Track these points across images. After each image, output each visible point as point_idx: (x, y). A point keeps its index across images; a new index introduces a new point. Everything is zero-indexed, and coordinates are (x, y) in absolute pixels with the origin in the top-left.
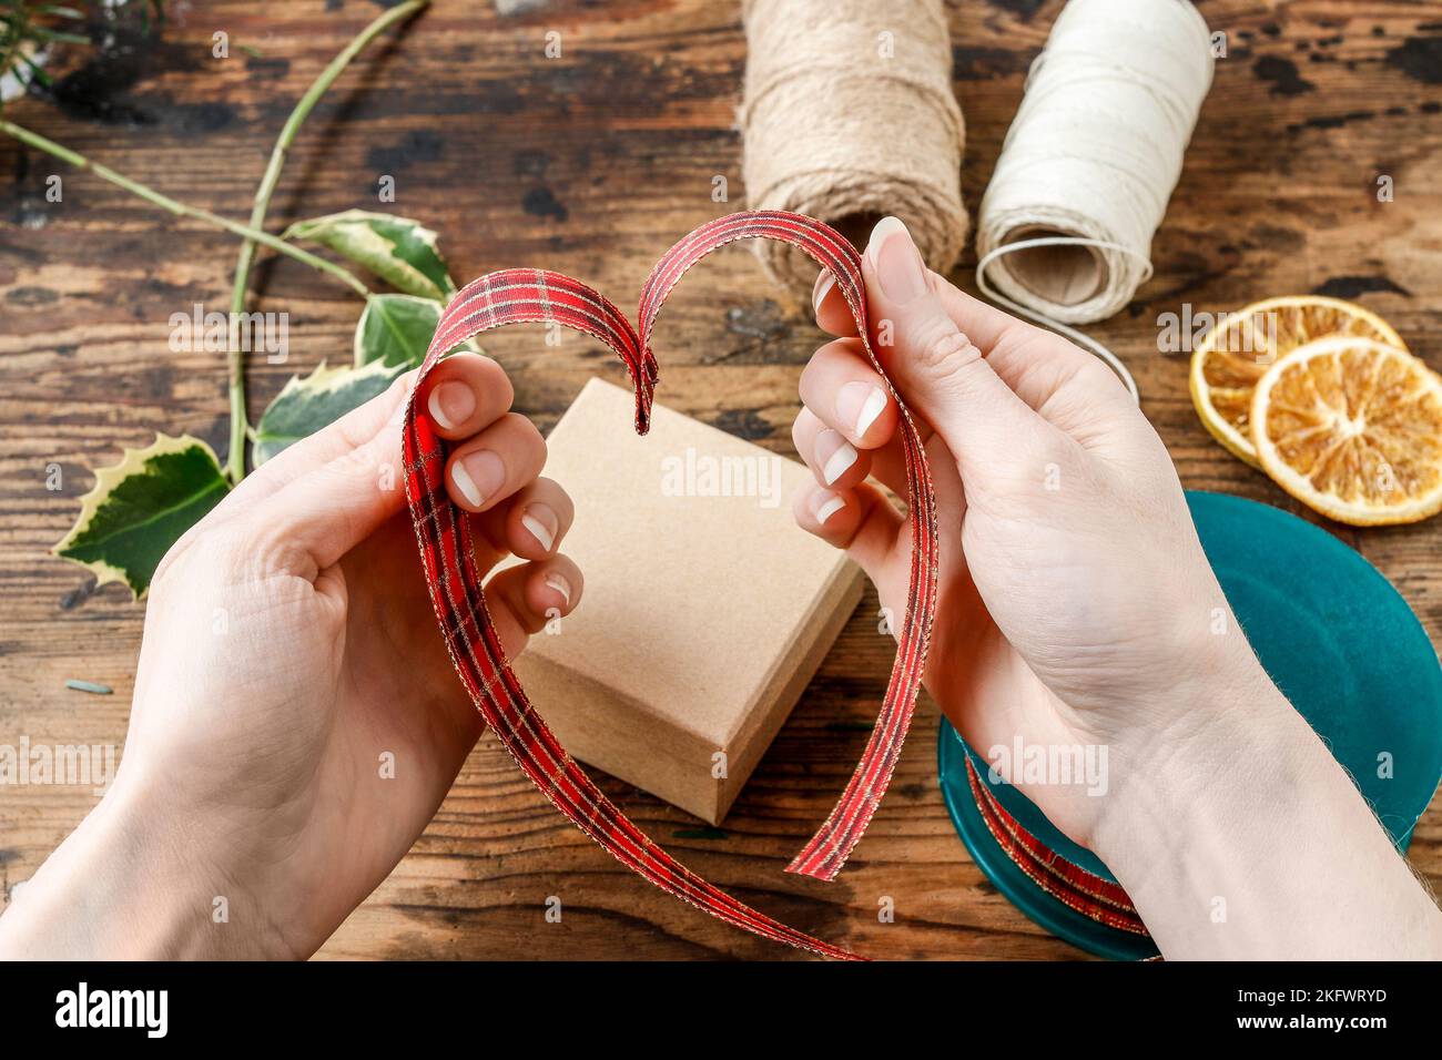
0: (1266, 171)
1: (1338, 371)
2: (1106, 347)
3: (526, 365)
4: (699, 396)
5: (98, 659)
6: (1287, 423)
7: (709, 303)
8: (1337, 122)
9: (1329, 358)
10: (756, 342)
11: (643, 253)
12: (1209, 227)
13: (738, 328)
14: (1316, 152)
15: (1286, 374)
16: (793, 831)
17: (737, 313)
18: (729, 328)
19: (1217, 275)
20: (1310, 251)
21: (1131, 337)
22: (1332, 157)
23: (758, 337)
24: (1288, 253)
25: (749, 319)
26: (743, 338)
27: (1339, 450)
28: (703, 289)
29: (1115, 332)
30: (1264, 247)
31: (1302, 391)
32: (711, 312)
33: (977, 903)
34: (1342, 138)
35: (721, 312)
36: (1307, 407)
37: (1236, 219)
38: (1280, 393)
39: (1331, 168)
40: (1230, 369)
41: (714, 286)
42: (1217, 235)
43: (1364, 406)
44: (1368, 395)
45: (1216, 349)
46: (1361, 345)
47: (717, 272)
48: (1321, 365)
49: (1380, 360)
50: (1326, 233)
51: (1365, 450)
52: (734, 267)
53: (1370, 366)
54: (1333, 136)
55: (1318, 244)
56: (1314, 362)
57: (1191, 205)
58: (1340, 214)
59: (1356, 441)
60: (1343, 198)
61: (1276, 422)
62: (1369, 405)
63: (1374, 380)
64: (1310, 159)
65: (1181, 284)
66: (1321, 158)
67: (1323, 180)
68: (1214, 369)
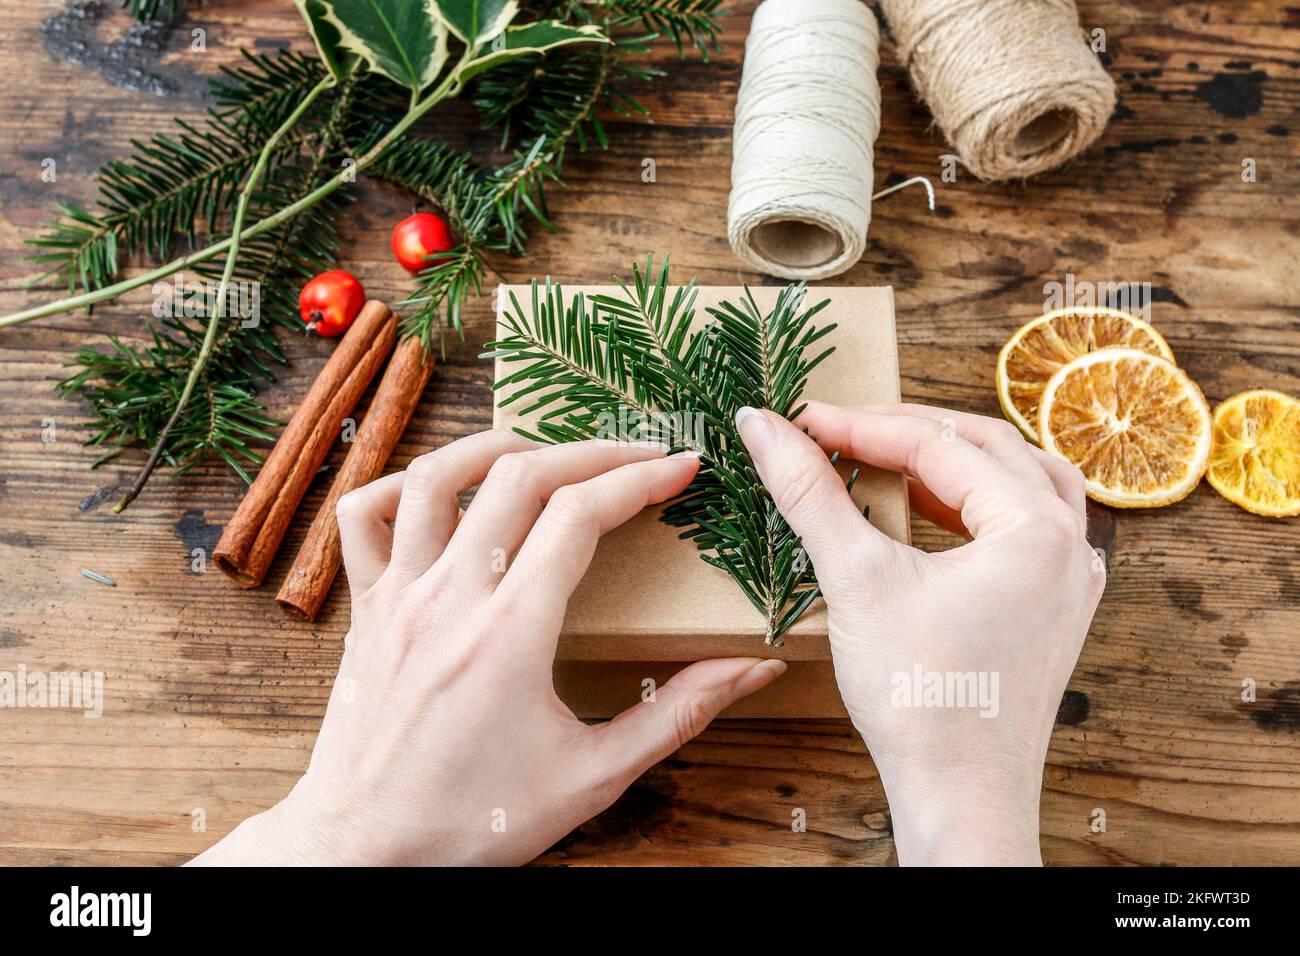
0: (1083, 188)
1: (1114, 375)
5: (106, 555)
6: (1067, 417)
8: (1148, 147)
9: (1108, 366)
12: (1030, 235)
14: (1126, 173)
15: (1071, 376)
19: (1031, 279)
20: (1110, 262)
22: (1140, 178)
24: (1091, 263)
27: (1107, 442)
28: (611, 265)
30: (1072, 256)
31: (1083, 391)
34: (1150, 162)
36: (1086, 405)
38: (1064, 393)
39: (1138, 189)
40: (1029, 364)
41: (620, 264)
42: (1036, 243)
43: (1131, 407)
44: (1136, 398)
45: (1020, 346)
46: (1135, 355)
47: (622, 252)
48: (1100, 371)
49: (1149, 369)
50: (1126, 246)
51: (1129, 445)
52: (637, 247)
53: (1141, 373)
54: (1143, 159)
55: (1117, 256)
56: (1095, 368)
57: (1017, 214)
58: (1139, 230)
59: (1121, 437)
60: (1144, 216)
61: (1058, 416)
62: (1136, 406)
63: (1143, 386)
64: (1121, 179)
65: (999, 285)
66: (1130, 178)
67: (1129, 198)
68: (1016, 364)
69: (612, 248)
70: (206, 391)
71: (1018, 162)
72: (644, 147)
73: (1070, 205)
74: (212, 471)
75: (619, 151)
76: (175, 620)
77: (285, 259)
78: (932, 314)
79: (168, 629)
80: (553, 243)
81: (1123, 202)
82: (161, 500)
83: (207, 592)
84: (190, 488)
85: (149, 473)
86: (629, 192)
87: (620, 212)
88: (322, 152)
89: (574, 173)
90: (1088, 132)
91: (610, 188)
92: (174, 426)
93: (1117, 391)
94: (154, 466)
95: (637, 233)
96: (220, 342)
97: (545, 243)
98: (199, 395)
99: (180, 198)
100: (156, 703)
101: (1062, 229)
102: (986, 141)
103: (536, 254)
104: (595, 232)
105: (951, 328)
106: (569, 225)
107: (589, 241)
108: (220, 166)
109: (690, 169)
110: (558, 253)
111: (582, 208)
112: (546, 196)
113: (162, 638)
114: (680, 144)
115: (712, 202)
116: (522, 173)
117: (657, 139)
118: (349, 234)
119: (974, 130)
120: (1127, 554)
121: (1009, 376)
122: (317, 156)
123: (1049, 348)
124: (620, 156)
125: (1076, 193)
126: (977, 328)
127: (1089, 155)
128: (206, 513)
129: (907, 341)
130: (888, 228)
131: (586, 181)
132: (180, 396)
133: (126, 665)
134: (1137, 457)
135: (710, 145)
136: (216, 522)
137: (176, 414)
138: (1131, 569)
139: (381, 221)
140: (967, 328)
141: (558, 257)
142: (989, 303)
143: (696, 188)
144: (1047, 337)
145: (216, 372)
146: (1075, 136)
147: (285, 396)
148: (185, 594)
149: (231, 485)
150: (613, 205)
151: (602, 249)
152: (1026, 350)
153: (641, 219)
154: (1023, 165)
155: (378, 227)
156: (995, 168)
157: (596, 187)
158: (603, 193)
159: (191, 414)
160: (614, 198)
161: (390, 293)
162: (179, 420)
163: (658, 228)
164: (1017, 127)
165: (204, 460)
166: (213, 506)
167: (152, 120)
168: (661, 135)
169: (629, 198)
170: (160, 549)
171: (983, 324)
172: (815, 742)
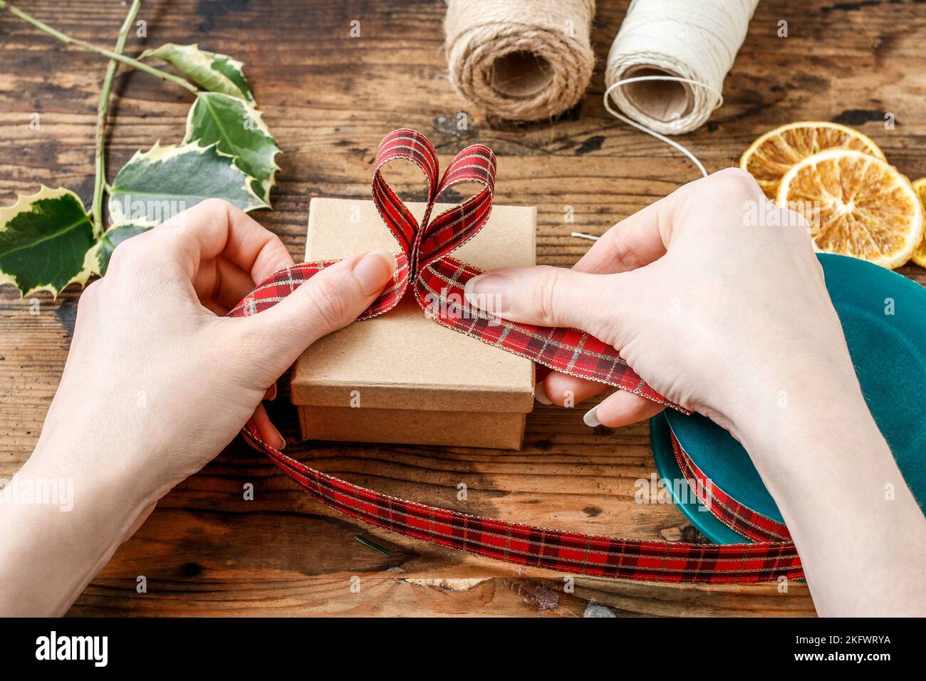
1: (837, 172)
2: (690, 151)
3: (297, 149)
4: (413, 174)
7: (423, 112)
8: (855, 6)
9: (832, 163)
10: (454, 139)
11: (381, 77)
12: (765, 74)
13: (442, 130)
14: (840, 26)
15: (801, 173)
16: (459, 468)
17: (442, 120)
18: (436, 130)
19: (768, 106)
20: (832, 92)
21: (708, 145)
22: (851, 29)
23: (455, 135)
24: (817, 93)
25: (450, 124)
26: (445, 136)
27: (836, 222)
28: (421, 103)
29: (698, 142)
30: (801, 88)
31: (812, 184)
32: (425, 118)
33: (583, 522)
34: (858, 18)
35: (432, 118)
36: (816, 194)
38: (797, 185)
39: (850, 37)
40: (766, 168)
41: (428, 101)
42: (770, 79)
43: (854, 195)
44: (857, 188)
45: (757, 154)
46: (854, 155)
47: (429, 92)
48: (826, 168)
49: (867, 165)
50: (845, 80)
51: (854, 223)
52: (441, 89)
53: (859, 169)
54: (853, 16)
55: (838, 88)
56: (820, 165)
57: (753, 58)
58: (854, 68)
59: (848, 217)
60: (856, 57)
62: (858, 194)
63: (862, 179)
64: (836, 30)
65: (744, 111)
66: (843, 30)
67: (843, 45)
68: (755, 167)
69: (421, 90)
75: (423, 17)
80: (371, 86)
81: (839, 47)
87: (426, 62)
91: (417, 45)
93: (841, 183)
97: (364, 87)
101: (790, 69)
106: (383, 73)
107: (401, 85)
110: (376, 94)
111: (394, 60)
123: (780, 154)
124: (423, 21)
125: (800, 41)
129: (670, 155)
131: (397, 39)
134: (862, 233)
142: (737, 124)
144: (779, 146)
150: (419, 57)
151: (413, 90)
152: (762, 156)
157: (405, 44)
158: (412, 49)
160: (420, 52)
171: (732, 141)
172: (615, 472)
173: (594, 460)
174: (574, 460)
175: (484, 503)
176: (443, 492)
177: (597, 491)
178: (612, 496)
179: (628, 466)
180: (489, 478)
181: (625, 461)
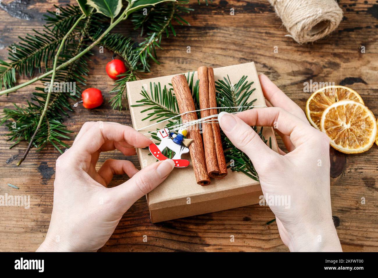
0: (331, 44)
1: (345, 109)
5: (16, 178)
6: (330, 124)
8: (352, 30)
9: (343, 106)
12: (315, 61)
14: (346, 39)
15: (330, 110)
16: (192, 235)
19: (316, 76)
20: (341, 69)
22: (350, 40)
24: (335, 70)
27: (343, 132)
30: (329, 67)
31: (335, 115)
34: (353, 35)
36: (336, 120)
37: (322, 58)
38: (329, 116)
39: (349, 44)
40: (316, 105)
42: (317, 63)
43: (350, 120)
44: (352, 117)
45: (313, 99)
46: (351, 103)
47: (182, 70)
49: (356, 107)
50: (346, 64)
51: (350, 132)
52: (186, 68)
53: (353, 108)
54: (351, 34)
55: (343, 67)
56: (339, 107)
57: (310, 54)
58: (350, 58)
59: (348, 130)
60: (352, 53)
61: (327, 124)
62: (352, 119)
63: (354, 112)
64: (344, 41)
65: (305, 78)
66: (347, 41)
67: (346, 48)
68: (312, 105)
69: (178, 68)
70: (46, 122)
71: (311, 37)
72: (188, 34)
73: (328, 50)
74: (49, 148)
75: (179, 35)
76: (39, 200)
77: (71, 76)
78: (284, 89)
79: (37, 203)
80: (159, 68)
81: (345, 49)
82: (33, 159)
83: (49, 190)
84: (42, 155)
85: (29, 150)
86: (183, 49)
87: (181, 56)
88: (82, 38)
89: (165, 43)
90: (334, 27)
91: (177, 48)
92: (36, 135)
93: (346, 115)
94: (31, 147)
95: (186, 63)
96: (50, 104)
97: (156, 67)
98: (44, 123)
99: (36, 56)
100: (34, 229)
101: (325, 59)
102: (301, 32)
103: (154, 71)
104: (172, 63)
105: (290, 93)
106: (164, 61)
107: (171, 66)
108: (49, 45)
109: (203, 41)
110: (161, 71)
111: (168, 55)
112: (156, 51)
113: (35, 206)
114: (199, 32)
115: (211, 52)
116: (148, 45)
117: (192, 31)
118: (92, 66)
119: (297, 28)
120: (350, 169)
121: (310, 109)
122: (80, 40)
123: (322, 100)
124: (180, 37)
125: (329, 46)
126: (299, 93)
127: (334, 33)
128: (48, 163)
130: (269, 60)
131: (169, 46)
132: (38, 124)
133: (23, 216)
134: (353, 136)
135: (209, 32)
136: (51, 166)
137: (36, 131)
138: (352, 174)
139: (102, 61)
140: (296, 93)
141: (160, 72)
143: (205, 47)
144: (322, 96)
145: (49, 115)
146: (329, 28)
147: (73, 122)
148: (42, 191)
149: (56, 153)
150: (178, 54)
151: (175, 69)
152: (315, 100)
153: (188, 58)
154: (312, 38)
155: (101, 63)
156: (303, 39)
157: (172, 48)
158: (175, 50)
159: (42, 130)
160: (178, 52)
161: (106, 86)
162: (37, 133)
163: (193, 61)
164: (311, 27)
165: (47, 145)
166: (50, 161)
167: (25, 28)
168: (193, 30)
169: (183, 51)
170: (33, 176)
172: (251, 236)
173: (243, 231)
174: (235, 231)
175: (201, 249)
176: (186, 245)
177: (244, 244)
178: (250, 246)
179: (256, 234)
180: (203, 239)
181: (255, 232)
